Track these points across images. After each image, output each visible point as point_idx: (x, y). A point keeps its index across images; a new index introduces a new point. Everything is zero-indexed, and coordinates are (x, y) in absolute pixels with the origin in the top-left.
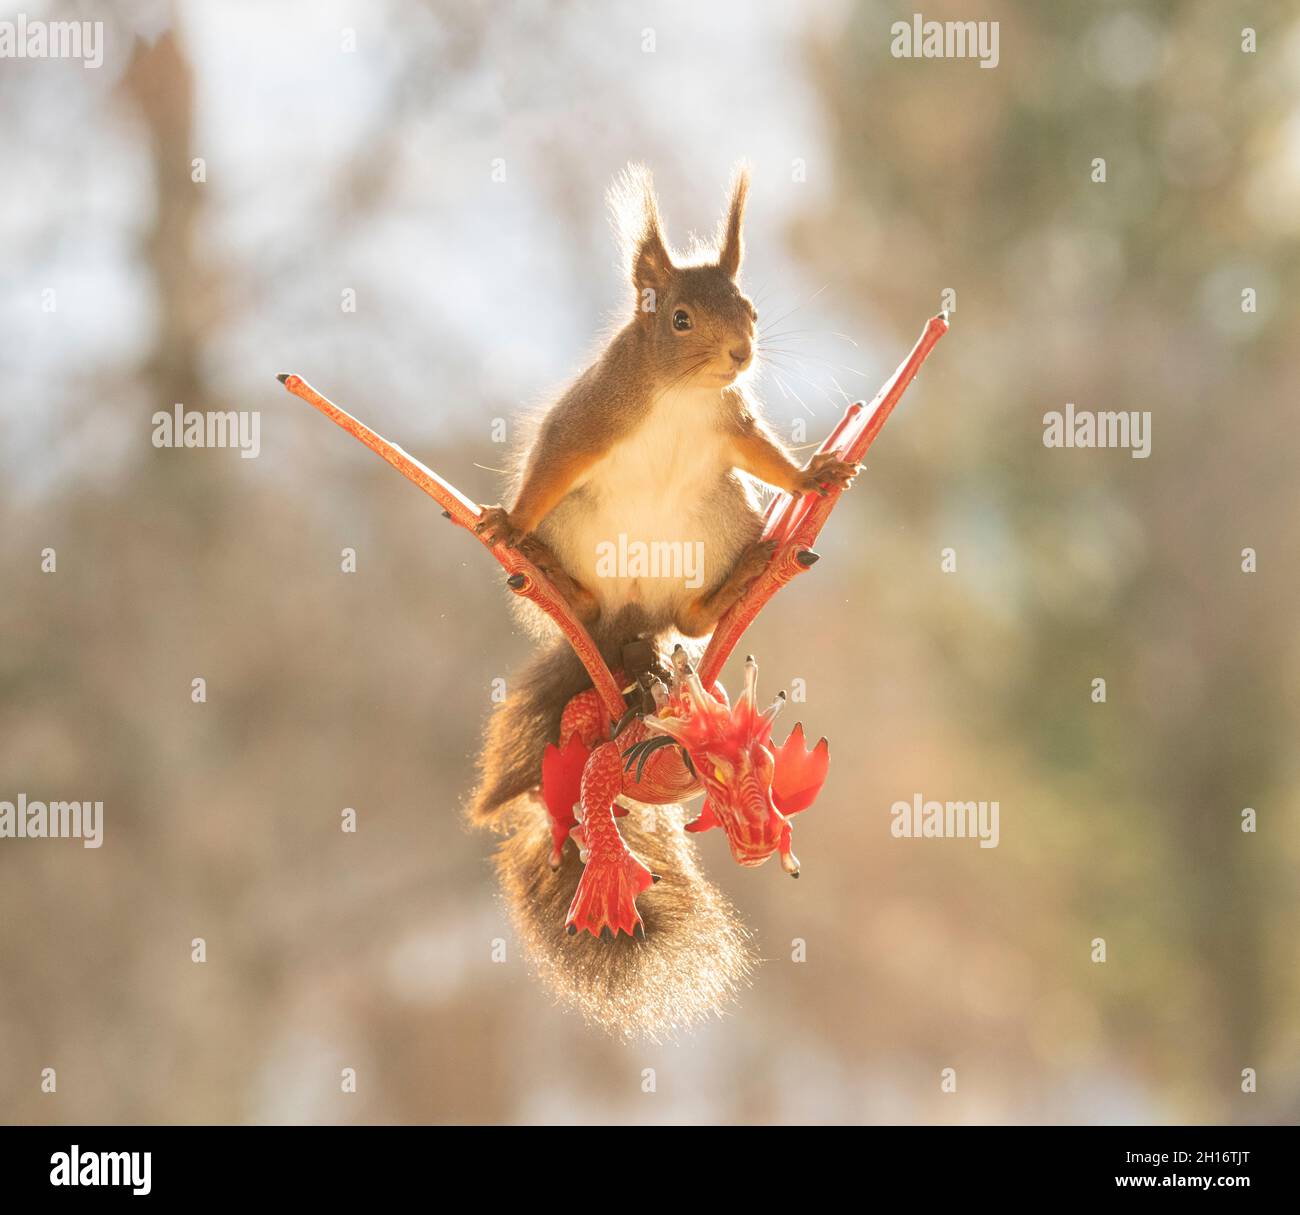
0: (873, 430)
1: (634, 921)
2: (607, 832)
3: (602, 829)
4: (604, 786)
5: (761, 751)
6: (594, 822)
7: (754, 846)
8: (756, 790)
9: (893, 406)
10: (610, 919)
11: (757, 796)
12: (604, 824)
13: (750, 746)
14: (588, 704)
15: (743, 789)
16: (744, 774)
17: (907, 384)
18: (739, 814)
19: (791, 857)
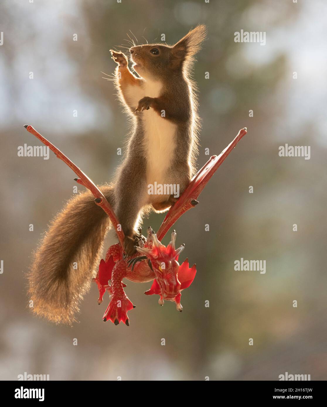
0: (219, 163)
1: (126, 318)
2: (119, 288)
3: (118, 287)
4: (120, 274)
5: (175, 262)
6: (115, 285)
7: (170, 293)
8: (173, 274)
9: (227, 156)
10: (118, 317)
11: (173, 276)
12: (119, 286)
13: (172, 260)
14: (116, 248)
15: (168, 273)
16: (169, 269)
17: (232, 149)
18: (166, 282)
19: (180, 305)
